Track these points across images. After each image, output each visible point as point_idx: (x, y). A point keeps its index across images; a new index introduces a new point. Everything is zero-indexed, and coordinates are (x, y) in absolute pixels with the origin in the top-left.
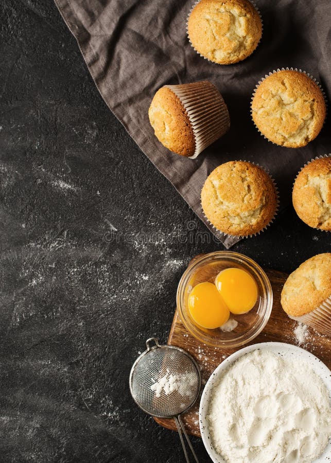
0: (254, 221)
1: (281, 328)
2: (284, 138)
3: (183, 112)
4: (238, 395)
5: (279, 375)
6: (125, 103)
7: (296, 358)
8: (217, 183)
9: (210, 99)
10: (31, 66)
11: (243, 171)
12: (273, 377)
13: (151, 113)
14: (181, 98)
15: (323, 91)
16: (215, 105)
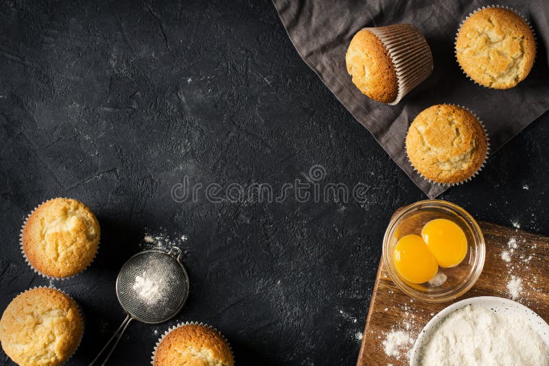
0: (465, 166)
1: (493, 283)
2: (493, 78)
3: (386, 54)
4: (450, 353)
5: (493, 330)
6: (317, 52)
7: (511, 313)
8: (422, 129)
9: (412, 40)
10: (220, 15)
11: (449, 114)
12: (487, 333)
13: (349, 58)
14: (383, 40)
15: (532, 29)
16: (418, 46)
